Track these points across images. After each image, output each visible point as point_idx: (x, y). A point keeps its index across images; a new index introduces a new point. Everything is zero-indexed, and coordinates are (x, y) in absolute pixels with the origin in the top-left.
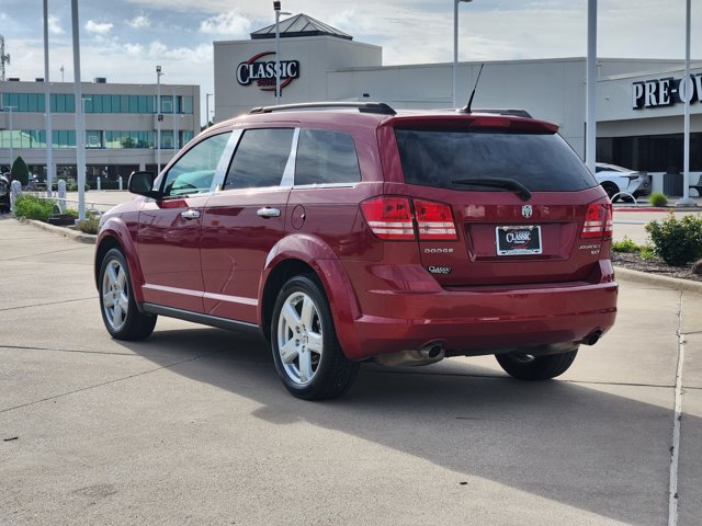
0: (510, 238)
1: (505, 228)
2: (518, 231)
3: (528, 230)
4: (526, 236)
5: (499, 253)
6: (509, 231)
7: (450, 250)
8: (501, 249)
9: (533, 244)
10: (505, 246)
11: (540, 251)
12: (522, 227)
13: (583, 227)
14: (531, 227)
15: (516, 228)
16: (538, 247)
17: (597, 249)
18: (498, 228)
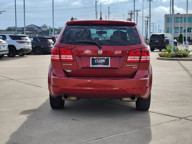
0: (96, 61)
1: (95, 58)
2: (100, 59)
3: (105, 59)
4: (104, 61)
5: (91, 66)
6: (96, 59)
7: (71, 65)
8: (92, 65)
9: (106, 63)
10: (94, 64)
11: (109, 66)
12: (102, 58)
13: (127, 58)
14: (106, 58)
15: (99, 58)
16: (109, 65)
17: (136, 66)
18: (91, 58)
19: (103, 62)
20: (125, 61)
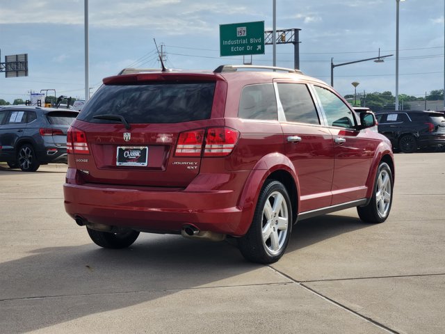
0: (126, 154)
1: (124, 148)
2: (132, 150)
3: (139, 150)
4: (137, 154)
6: (126, 150)
7: (86, 160)
8: (119, 162)
9: (141, 159)
10: (122, 159)
11: (146, 164)
12: (135, 148)
13: (176, 148)
14: (141, 148)
15: (131, 148)
16: (145, 162)
17: (194, 165)
18: (118, 148)
19: (137, 157)
20: (172, 155)
